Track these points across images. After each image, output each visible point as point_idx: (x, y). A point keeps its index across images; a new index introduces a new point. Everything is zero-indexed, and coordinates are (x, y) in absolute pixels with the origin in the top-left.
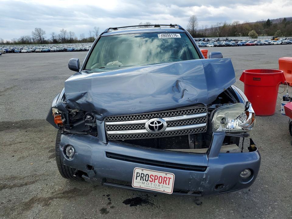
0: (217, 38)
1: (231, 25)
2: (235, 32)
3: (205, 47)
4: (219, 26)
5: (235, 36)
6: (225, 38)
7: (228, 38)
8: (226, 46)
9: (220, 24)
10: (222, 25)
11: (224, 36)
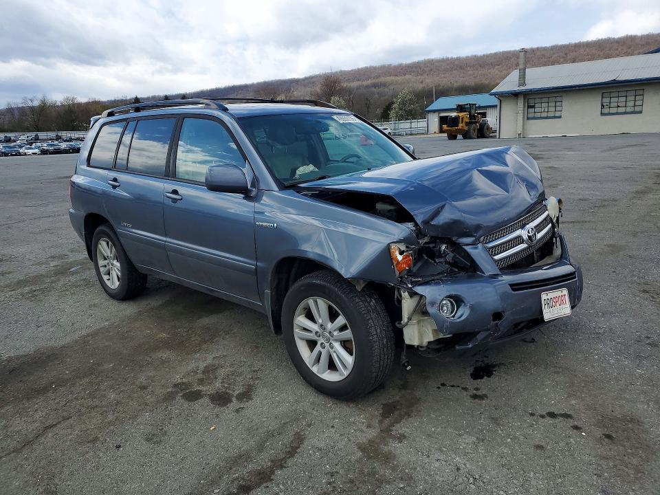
0: (33, 135)
1: (59, 104)
2: (73, 121)
3: (16, 155)
4: (30, 104)
5: (74, 129)
6: (52, 134)
7: (60, 134)
8: (70, 153)
9: (31, 101)
10: (36, 103)
11: (49, 130)
